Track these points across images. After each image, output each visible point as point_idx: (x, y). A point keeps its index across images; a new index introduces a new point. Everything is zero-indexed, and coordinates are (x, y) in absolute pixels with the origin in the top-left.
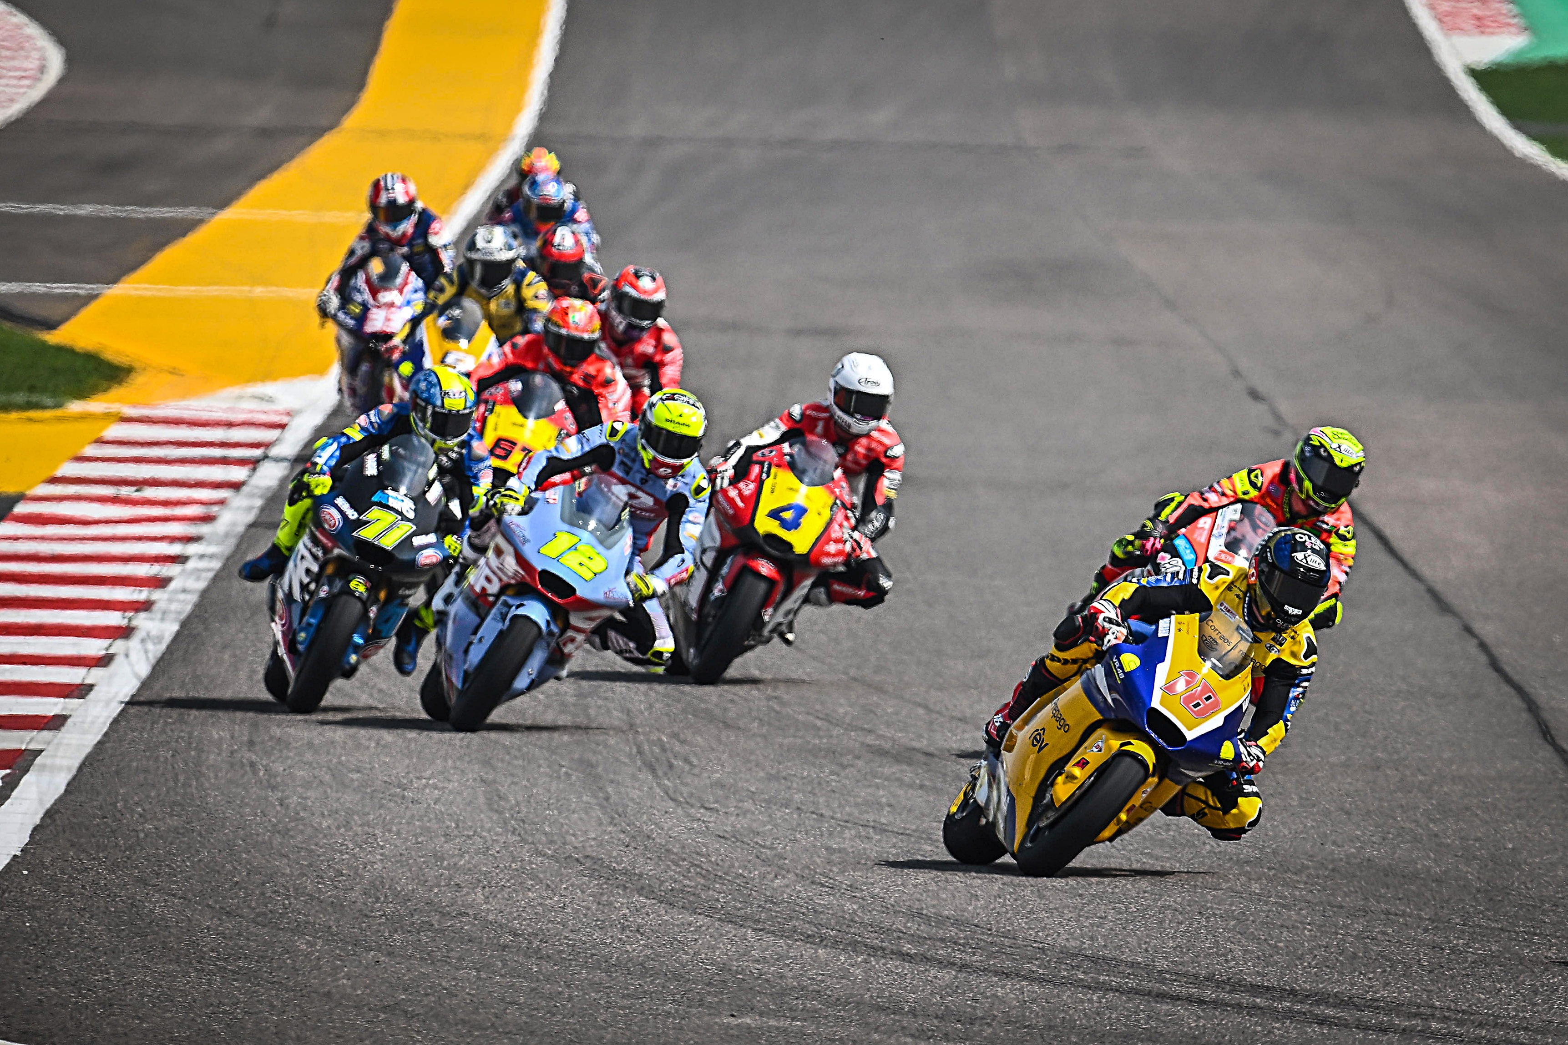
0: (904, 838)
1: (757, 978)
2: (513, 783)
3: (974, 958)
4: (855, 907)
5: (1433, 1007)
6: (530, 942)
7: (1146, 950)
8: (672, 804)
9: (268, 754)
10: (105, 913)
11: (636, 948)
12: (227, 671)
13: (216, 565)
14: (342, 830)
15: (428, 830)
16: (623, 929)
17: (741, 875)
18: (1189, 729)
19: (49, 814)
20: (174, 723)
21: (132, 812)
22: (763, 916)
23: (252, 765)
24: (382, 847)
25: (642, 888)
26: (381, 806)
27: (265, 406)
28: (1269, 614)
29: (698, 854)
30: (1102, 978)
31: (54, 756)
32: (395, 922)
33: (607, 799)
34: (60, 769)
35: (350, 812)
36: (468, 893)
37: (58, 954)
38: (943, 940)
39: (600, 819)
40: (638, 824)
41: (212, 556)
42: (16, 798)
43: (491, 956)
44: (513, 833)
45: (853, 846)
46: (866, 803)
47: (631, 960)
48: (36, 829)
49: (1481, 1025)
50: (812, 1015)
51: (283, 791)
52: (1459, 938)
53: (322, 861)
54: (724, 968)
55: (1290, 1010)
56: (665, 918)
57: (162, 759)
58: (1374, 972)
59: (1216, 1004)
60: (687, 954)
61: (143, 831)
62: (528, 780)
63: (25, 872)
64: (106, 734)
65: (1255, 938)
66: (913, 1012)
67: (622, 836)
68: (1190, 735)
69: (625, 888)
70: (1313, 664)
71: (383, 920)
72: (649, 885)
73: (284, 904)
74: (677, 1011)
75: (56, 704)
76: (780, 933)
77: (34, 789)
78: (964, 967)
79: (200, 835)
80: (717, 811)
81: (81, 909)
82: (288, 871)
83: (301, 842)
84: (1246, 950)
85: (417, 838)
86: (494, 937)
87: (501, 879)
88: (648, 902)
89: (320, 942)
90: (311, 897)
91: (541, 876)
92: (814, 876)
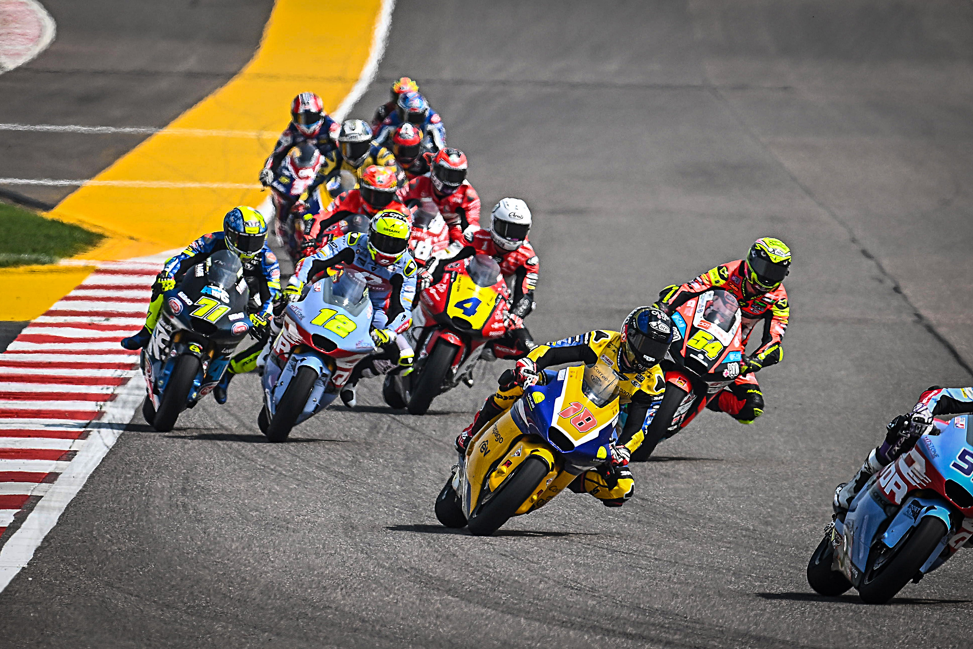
0: (629, 556)
2: (361, 518)
4: (595, 602)
6: (374, 626)
7: (793, 633)
9: (196, 498)
10: (84, 606)
11: (445, 630)
14: (246, 550)
15: (304, 549)
16: (438, 617)
17: (517, 581)
19: (46, 539)
20: (132, 478)
21: (103, 537)
22: (532, 609)
23: (184, 505)
24: (273, 562)
25: (450, 590)
26: (272, 534)
28: (633, 361)
29: (487, 566)
31: (51, 501)
32: (281, 612)
34: (54, 509)
35: (251, 539)
36: (331, 593)
37: (53, 634)
38: (653, 625)
40: (447, 546)
42: (24, 529)
43: (347, 636)
44: (362, 552)
45: (593, 562)
47: (442, 638)
48: (38, 550)
51: (206, 524)
53: (232, 571)
54: (505, 643)
56: (465, 610)
57: (123, 502)
60: (480, 633)
61: (110, 551)
62: (372, 516)
63: (30, 579)
64: (85, 486)
65: (868, 625)
67: (436, 555)
69: (438, 589)
71: (273, 611)
72: (454, 588)
73: (206, 600)
75: (50, 465)
76: (543, 620)
77: (37, 522)
78: (668, 643)
79: (149, 553)
81: (68, 604)
82: (209, 578)
83: (218, 558)
84: (860, 632)
85: (296, 556)
86: (349, 623)
87: (354, 584)
88: (453, 599)
89: (231, 626)
90: (225, 596)
91: (382, 581)
92: (566, 582)
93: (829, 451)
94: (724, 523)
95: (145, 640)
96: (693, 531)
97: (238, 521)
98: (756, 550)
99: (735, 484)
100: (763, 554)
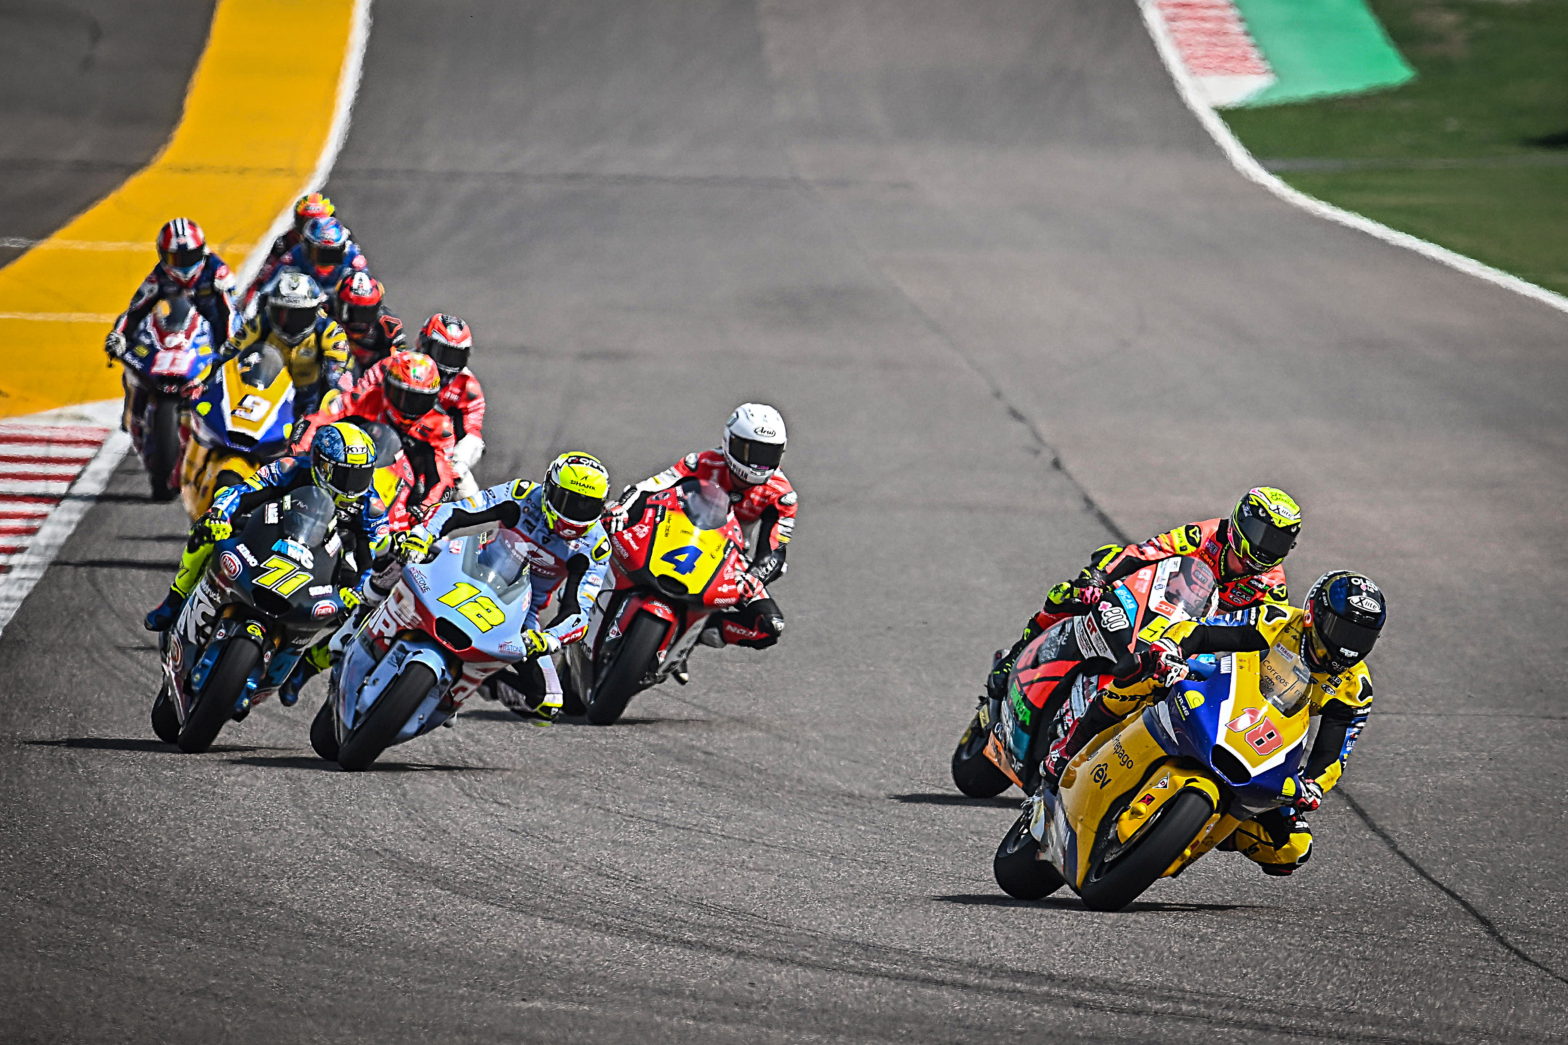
0: (686, 832)
1: (545, 965)
3: (751, 945)
4: (639, 897)
5: (1183, 990)
6: (333, 931)
7: (913, 938)
8: (467, 799)
11: (433, 936)
12: (47, 674)
13: (38, 574)
14: (157, 824)
15: (237, 824)
16: (421, 918)
17: (531, 867)
18: (1254, 766)
22: (553, 906)
24: (193, 840)
25: (438, 880)
26: (193, 802)
27: (82, 424)
28: (1325, 656)
29: (491, 848)
30: (873, 964)
32: (205, 910)
33: (404, 795)
35: (164, 808)
36: (274, 884)
38: (721, 928)
39: (397, 814)
40: (434, 819)
41: (34, 566)
43: (297, 944)
44: (316, 827)
45: (637, 840)
46: (649, 799)
47: (427, 947)
49: (1228, 1007)
50: (599, 1000)
51: (101, 787)
52: (1208, 927)
53: (137, 854)
54: (514, 954)
55: (1048, 994)
56: (460, 908)
58: (1128, 958)
59: (978, 989)
60: (480, 940)
66: (694, 996)
67: (419, 830)
68: (1254, 772)
69: (422, 879)
70: (1369, 705)
71: (194, 909)
72: (445, 878)
73: (101, 894)
74: (470, 994)
76: (569, 922)
78: (741, 954)
79: (21, 829)
80: (509, 806)
82: (106, 863)
83: (119, 836)
84: (1007, 938)
85: (227, 832)
86: (299, 926)
87: (305, 871)
88: (443, 893)
89: (135, 930)
90: (128, 888)
91: (344, 867)
92: (600, 868)
93: (964, 685)
94: (819, 785)
95: (16, 950)
96: (774, 796)
97: (146, 784)
98: (864, 824)
99: (833, 732)
100: (874, 830)
